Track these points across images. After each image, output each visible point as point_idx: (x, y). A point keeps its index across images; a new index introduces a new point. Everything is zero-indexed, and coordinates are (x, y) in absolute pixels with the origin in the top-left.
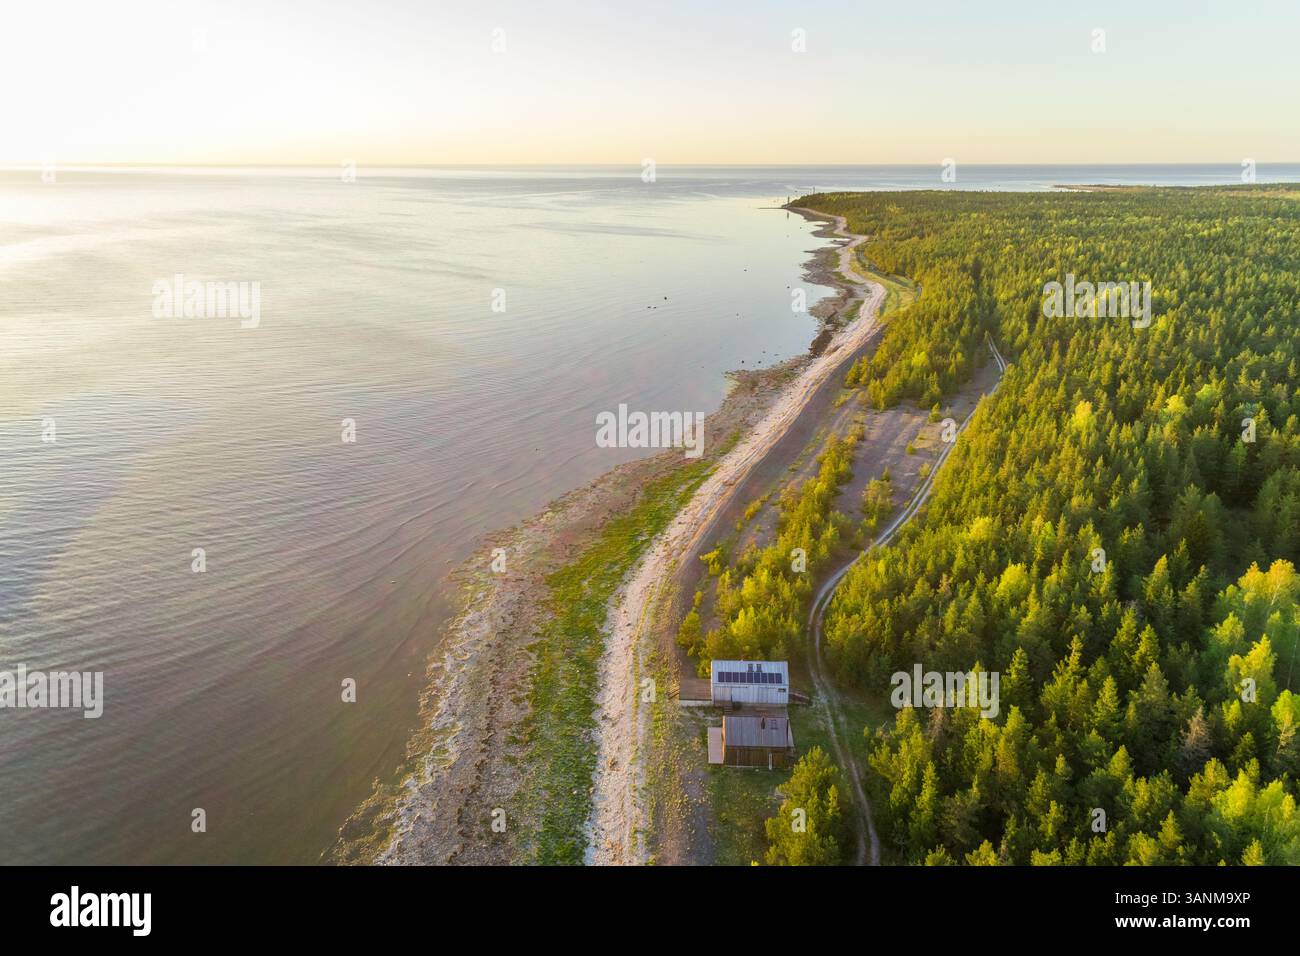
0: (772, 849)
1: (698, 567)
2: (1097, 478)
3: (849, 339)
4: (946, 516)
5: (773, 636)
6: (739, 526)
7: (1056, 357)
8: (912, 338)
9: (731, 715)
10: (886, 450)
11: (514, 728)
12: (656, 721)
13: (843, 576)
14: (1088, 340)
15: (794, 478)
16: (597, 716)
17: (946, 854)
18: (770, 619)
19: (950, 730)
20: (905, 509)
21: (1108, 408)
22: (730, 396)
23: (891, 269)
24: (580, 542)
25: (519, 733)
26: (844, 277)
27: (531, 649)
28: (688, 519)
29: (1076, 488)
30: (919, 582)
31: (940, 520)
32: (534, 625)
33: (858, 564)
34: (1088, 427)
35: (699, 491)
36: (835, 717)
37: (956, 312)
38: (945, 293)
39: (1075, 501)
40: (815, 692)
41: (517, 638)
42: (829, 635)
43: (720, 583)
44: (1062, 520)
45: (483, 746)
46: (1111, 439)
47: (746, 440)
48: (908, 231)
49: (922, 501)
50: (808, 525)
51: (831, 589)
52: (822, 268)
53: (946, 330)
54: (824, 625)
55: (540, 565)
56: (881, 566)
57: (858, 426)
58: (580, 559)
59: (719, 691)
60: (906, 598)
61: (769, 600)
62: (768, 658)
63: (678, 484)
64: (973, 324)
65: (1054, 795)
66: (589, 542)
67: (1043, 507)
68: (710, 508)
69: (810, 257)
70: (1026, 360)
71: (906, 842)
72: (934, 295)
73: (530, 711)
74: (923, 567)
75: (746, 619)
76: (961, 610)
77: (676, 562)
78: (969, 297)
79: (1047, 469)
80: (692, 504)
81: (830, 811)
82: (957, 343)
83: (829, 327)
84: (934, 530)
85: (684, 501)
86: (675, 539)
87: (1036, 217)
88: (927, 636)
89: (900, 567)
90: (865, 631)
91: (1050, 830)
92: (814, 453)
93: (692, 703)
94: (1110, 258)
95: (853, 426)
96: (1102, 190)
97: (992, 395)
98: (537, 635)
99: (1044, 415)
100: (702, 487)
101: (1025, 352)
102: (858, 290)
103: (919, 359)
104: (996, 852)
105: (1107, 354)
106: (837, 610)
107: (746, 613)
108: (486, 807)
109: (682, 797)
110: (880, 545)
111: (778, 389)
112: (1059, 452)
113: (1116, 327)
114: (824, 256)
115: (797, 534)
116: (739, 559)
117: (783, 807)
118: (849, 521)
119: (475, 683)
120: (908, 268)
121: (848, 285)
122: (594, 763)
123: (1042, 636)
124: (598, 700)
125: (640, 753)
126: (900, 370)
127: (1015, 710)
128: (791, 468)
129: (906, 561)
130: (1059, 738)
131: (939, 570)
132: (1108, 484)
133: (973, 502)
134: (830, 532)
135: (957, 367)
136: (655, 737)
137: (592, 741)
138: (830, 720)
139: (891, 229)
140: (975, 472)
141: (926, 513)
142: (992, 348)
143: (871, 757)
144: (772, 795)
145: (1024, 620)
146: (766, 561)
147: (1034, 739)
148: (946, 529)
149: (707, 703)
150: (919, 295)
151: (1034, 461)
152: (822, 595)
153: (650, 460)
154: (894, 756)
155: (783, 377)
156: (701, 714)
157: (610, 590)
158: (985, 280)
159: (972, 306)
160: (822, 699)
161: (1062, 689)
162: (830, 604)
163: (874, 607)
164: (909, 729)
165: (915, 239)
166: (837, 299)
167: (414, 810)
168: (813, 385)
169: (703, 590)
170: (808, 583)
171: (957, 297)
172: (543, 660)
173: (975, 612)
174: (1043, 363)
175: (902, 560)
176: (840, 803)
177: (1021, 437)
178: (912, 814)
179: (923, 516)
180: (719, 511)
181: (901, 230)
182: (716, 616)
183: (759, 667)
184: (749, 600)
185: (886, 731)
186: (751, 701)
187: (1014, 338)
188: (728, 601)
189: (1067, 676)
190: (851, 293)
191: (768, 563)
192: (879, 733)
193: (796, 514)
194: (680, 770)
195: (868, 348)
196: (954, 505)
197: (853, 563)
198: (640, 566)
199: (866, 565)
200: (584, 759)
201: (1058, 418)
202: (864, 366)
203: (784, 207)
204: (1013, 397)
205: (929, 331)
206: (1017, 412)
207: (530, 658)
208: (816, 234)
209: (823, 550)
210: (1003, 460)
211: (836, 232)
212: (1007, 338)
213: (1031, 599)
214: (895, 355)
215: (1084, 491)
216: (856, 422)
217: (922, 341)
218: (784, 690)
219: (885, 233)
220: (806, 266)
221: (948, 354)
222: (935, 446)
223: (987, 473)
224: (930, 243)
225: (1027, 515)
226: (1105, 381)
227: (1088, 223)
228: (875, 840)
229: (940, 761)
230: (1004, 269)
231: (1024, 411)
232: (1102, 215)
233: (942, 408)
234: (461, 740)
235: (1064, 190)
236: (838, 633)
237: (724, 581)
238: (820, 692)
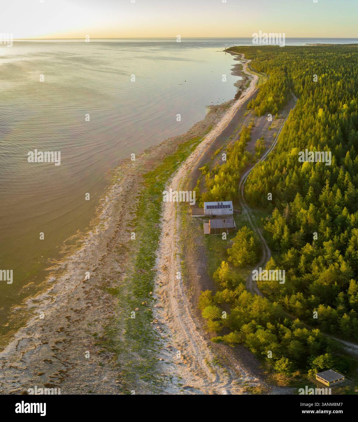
0: (230, 257)
1: (198, 173)
2: (327, 131)
3: (247, 93)
4: (283, 149)
5: (226, 193)
6: (212, 158)
7: (311, 96)
8: (267, 92)
9: (212, 219)
10: (262, 129)
11: (129, 222)
12: (184, 221)
13: (250, 172)
14: (320, 90)
15: (231, 141)
16: (161, 220)
17: (295, 249)
18: (225, 188)
19: (291, 214)
20: (269, 148)
21: (327, 110)
22: (208, 114)
23: (259, 70)
24: (155, 164)
25: (131, 223)
26: (245, 73)
27: (137, 198)
28: (194, 156)
29: (321, 135)
30: (276, 171)
31: (281, 151)
32: (138, 190)
33: (255, 167)
34: (323, 116)
35: (198, 147)
36: (250, 216)
37: (281, 83)
38: (277, 77)
39: (322, 139)
40: (243, 210)
41: (132, 194)
42: (246, 191)
43: (206, 177)
44: (319, 146)
45: (118, 226)
46: (329, 119)
47: (214, 129)
48: (264, 58)
49: (275, 145)
50: (237, 156)
51: (246, 177)
52: (237, 70)
53: (278, 89)
54: (244, 188)
55: (141, 171)
56: (263, 168)
57: (252, 122)
58: (155, 169)
59: (206, 212)
60: (272, 177)
61: (224, 182)
62: (225, 200)
63: (190, 144)
64: (286, 87)
65: (327, 225)
66: (158, 164)
67: (312, 142)
68: (202, 152)
69: (233, 67)
70: (303, 97)
71: (280, 249)
72: (273, 78)
73: (136, 217)
74: (277, 166)
75: (216, 188)
76: (290, 178)
77: (190, 170)
78: (284, 78)
79: (312, 131)
80: (196, 151)
81: (251, 244)
82: (282, 93)
83: (241, 90)
84: (279, 154)
85: (193, 150)
86: (190, 163)
87: (301, 53)
88: (280, 188)
89: (269, 167)
90: (259, 189)
91: (327, 235)
92: (238, 132)
93: (197, 216)
94: (323, 65)
95: (250, 122)
96: (319, 45)
97: (294, 109)
98: (139, 193)
99: (310, 114)
100: (199, 145)
101: (302, 95)
102: (249, 77)
103: (270, 99)
104: (311, 245)
105: (326, 93)
106: (249, 183)
107: (216, 186)
108: (118, 243)
109: (194, 244)
110: (262, 161)
111: (224, 111)
112: (315, 125)
113: (327, 85)
114: (238, 67)
115: (233, 160)
116: (213, 169)
117: (233, 245)
118: (251, 154)
119: (116, 206)
120: (265, 70)
121: (247, 76)
122: (160, 234)
123: (317, 181)
124: (162, 215)
125: (177, 231)
126: (264, 103)
127: (311, 204)
128: (230, 137)
129: (271, 165)
130: (326, 210)
131: (282, 167)
132: (330, 133)
133: (291, 143)
134: (244, 158)
135: (282, 101)
136: (183, 226)
137: (159, 227)
138: (249, 217)
139: (259, 57)
140: (291, 134)
141: (277, 149)
142: (293, 94)
143: (265, 227)
144: (229, 242)
145: (311, 178)
146: (222, 169)
147: (319, 211)
148: (283, 153)
149: (203, 216)
150: (269, 78)
151: (308, 128)
152: (243, 179)
153: (181, 136)
154: (273, 225)
155: (226, 107)
156: (201, 219)
157: (166, 180)
158: (288, 73)
159: (285, 81)
160: (245, 211)
161: (325, 195)
162: (246, 181)
163: (261, 181)
164: (277, 216)
165: (266, 61)
166: (243, 81)
167: (91, 241)
168: (236, 109)
169: (200, 180)
170: (238, 175)
171: (280, 78)
172: (141, 201)
173: (295, 178)
174: (308, 98)
175: (270, 165)
176: (255, 241)
177: (304, 121)
178: (281, 241)
179: (275, 150)
180: (205, 153)
181: (262, 58)
182: (205, 188)
183: (222, 204)
184: (217, 182)
185: (269, 218)
186: (219, 214)
187: (299, 90)
188: (210, 183)
189: (326, 191)
190: (247, 79)
191: (223, 169)
192: (267, 219)
193: (233, 153)
194: (193, 236)
195: (254, 96)
196: (285, 145)
197: (253, 167)
198: (177, 172)
199: (258, 167)
200: (156, 232)
201: (314, 114)
202: (253, 102)
203: (224, 51)
204: (300, 109)
205: (273, 90)
206: (302, 114)
207: (136, 201)
208: (235, 59)
209: (243, 164)
210: (299, 129)
211: (241, 59)
212: (296, 91)
213: (312, 171)
214: (263, 98)
215: (324, 136)
216: (251, 121)
217: (271, 93)
218: (231, 210)
219: (257, 59)
220: (232, 70)
221: (279, 97)
222: (277, 127)
223: (294, 134)
224: (271, 62)
225: (308, 145)
226: (326, 102)
227: (316, 55)
228: (269, 250)
229: (289, 224)
230: (294, 69)
231: (304, 113)
232: (319, 52)
233: (278, 114)
234: (110, 223)
235: (309, 45)
236: (249, 190)
237: (208, 176)
238: (244, 209)
